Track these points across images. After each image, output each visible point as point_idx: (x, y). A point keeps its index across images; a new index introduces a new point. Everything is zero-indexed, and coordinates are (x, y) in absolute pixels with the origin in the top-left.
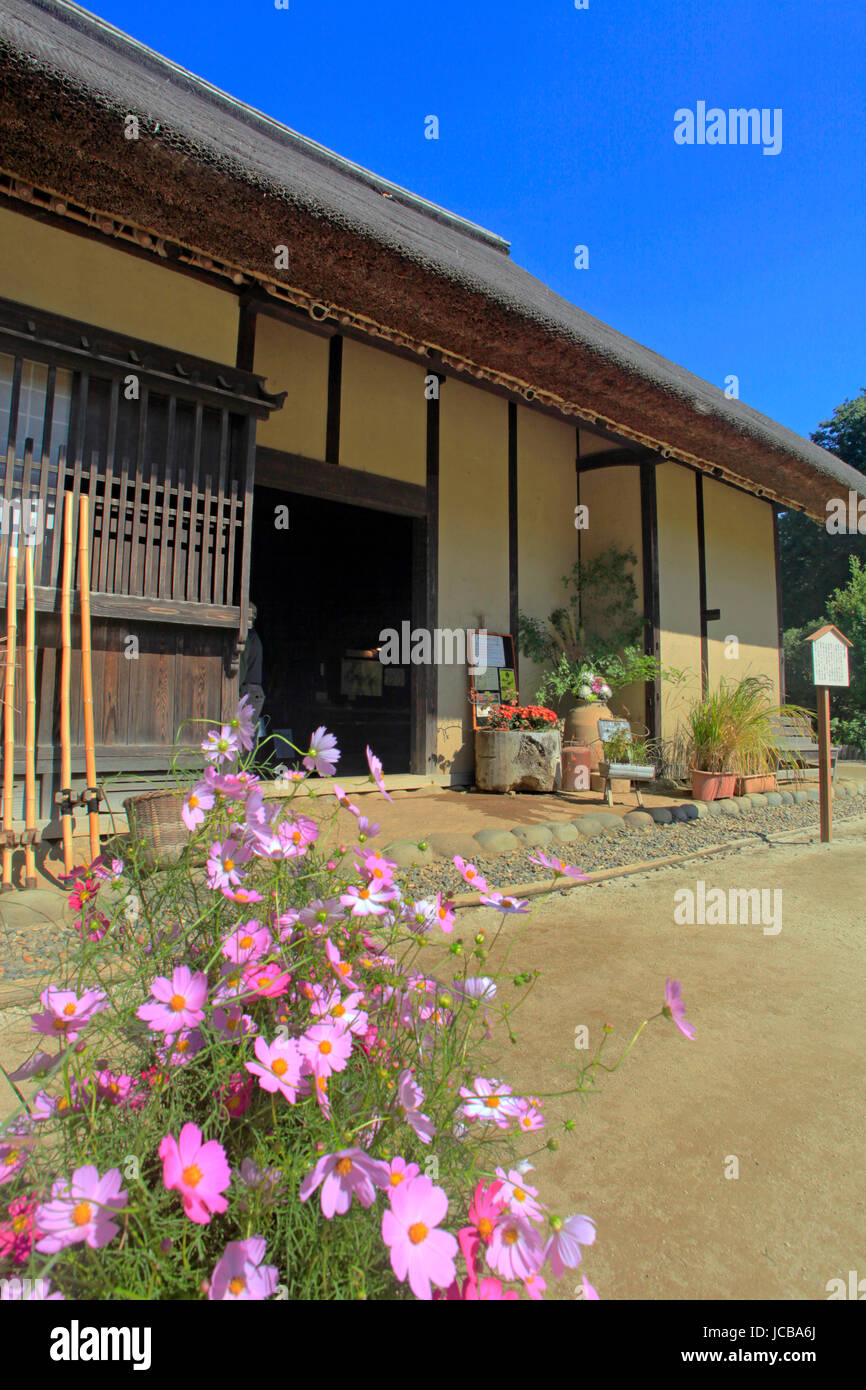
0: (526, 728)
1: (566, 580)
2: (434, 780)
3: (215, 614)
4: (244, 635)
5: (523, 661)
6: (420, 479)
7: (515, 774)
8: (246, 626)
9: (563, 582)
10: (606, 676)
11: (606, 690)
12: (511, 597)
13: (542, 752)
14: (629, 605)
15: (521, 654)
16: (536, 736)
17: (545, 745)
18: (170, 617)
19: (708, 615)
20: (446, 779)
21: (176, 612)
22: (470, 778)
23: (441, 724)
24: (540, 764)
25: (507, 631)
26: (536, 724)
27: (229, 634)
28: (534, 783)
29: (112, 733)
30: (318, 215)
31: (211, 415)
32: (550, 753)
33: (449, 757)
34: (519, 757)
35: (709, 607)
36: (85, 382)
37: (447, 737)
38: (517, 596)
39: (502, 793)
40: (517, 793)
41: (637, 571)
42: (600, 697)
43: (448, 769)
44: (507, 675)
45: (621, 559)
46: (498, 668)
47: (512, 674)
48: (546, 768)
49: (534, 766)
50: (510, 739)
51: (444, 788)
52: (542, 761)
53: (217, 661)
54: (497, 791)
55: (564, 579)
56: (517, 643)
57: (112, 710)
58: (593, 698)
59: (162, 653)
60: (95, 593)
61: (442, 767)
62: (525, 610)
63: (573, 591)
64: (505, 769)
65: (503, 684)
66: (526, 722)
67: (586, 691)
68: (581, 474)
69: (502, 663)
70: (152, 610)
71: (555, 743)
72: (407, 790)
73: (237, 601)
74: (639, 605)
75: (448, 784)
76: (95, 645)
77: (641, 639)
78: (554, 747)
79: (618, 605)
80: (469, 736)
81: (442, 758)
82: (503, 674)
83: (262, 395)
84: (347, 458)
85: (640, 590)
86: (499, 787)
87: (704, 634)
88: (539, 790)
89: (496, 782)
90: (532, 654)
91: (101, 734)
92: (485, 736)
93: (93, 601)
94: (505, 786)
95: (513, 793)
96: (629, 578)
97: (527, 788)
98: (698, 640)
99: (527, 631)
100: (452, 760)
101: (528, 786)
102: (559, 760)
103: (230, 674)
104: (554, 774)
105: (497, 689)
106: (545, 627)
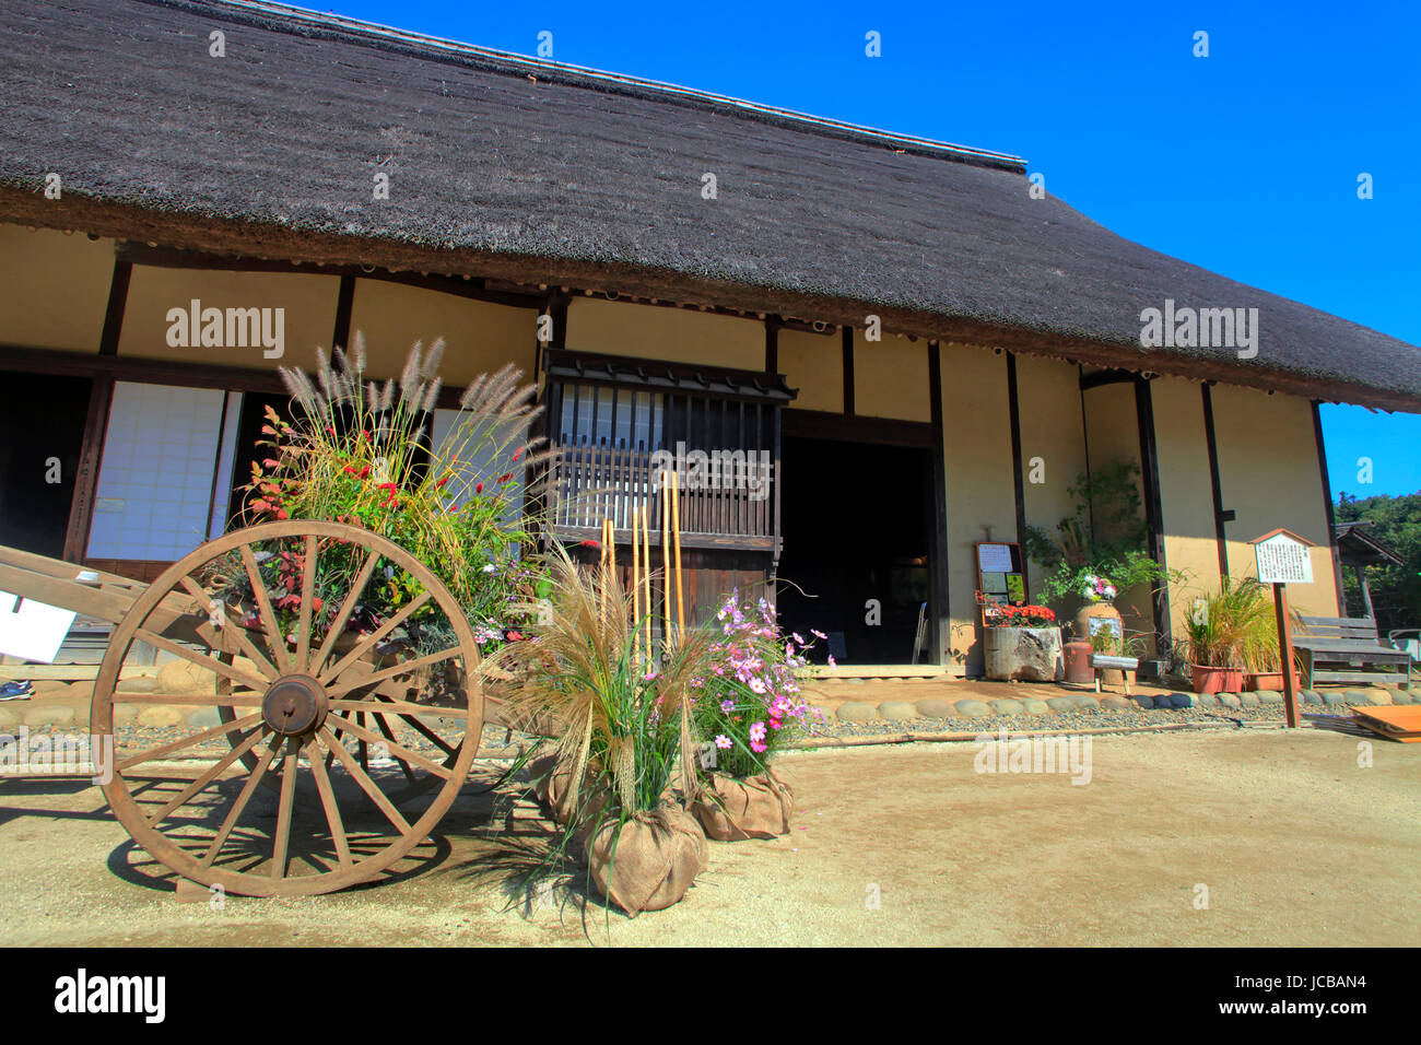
0: (1026, 624)
1: (1070, 490)
2: (949, 670)
3: (758, 542)
4: (777, 556)
5: (1033, 566)
6: (926, 417)
7: (1015, 665)
8: (778, 550)
9: (1068, 494)
10: (1110, 578)
11: (1110, 591)
12: (1017, 509)
13: (1040, 645)
14: (1134, 511)
15: (1029, 560)
16: (1034, 631)
17: (1043, 640)
18: (730, 545)
19: (1222, 517)
20: (961, 670)
21: (731, 542)
22: (980, 668)
23: (952, 623)
24: (1038, 656)
25: (1014, 539)
26: (1035, 621)
27: (769, 555)
28: (1034, 674)
29: (693, 622)
30: (803, 292)
31: (750, 408)
32: (1048, 647)
33: (964, 651)
34: (1019, 650)
35: (1225, 508)
36: (671, 400)
37: (960, 635)
38: (1023, 508)
39: (1006, 681)
40: (1019, 681)
41: (1138, 480)
42: (1104, 597)
43: (963, 662)
44: (1015, 579)
45: (1124, 470)
46: (1006, 574)
47: (1020, 578)
48: (1045, 660)
49: (1032, 658)
50: (1010, 634)
51: (958, 677)
52: (1041, 654)
53: (761, 573)
54: (1002, 679)
55: (1069, 490)
56: (1026, 550)
57: (694, 607)
58: (1097, 598)
59: (724, 569)
60: (682, 533)
61: (958, 660)
62: (1031, 520)
63: (1080, 500)
64: (1007, 660)
65: (1010, 587)
66: (1025, 620)
67: (1089, 592)
68: (1085, 392)
69: (1010, 568)
70: (717, 541)
71: (1052, 638)
72: (925, 677)
73: (772, 532)
74: (1142, 511)
75: (964, 674)
76: (684, 565)
77: (1145, 542)
78: (1052, 642)
79: (1123, 511)
80: (980, 633)
81: (957, 652)
82: (1010, 578)
83: (786, 390)
84: (861, 409)
85: (1142, 499)
86: (1002, 676)
87: (1221, 536)
88: (1038, 679)
89: (1000, 671)
90: (1041, 559)
91: (688, 623)
92: (990, 632)
93: (682, 537)
94: (1007, 675)
95: (1015, 681)
96: (1133, 487)
97: (1028, 677)
98: (1214, 543)
99: (1035, 540)
100: (967, 654)
101: (1028, 676)
102: (1059, 654)
103: (770, 583)
104: (1054, 665)
105: (1005, 591)
106: (1053, 534)
